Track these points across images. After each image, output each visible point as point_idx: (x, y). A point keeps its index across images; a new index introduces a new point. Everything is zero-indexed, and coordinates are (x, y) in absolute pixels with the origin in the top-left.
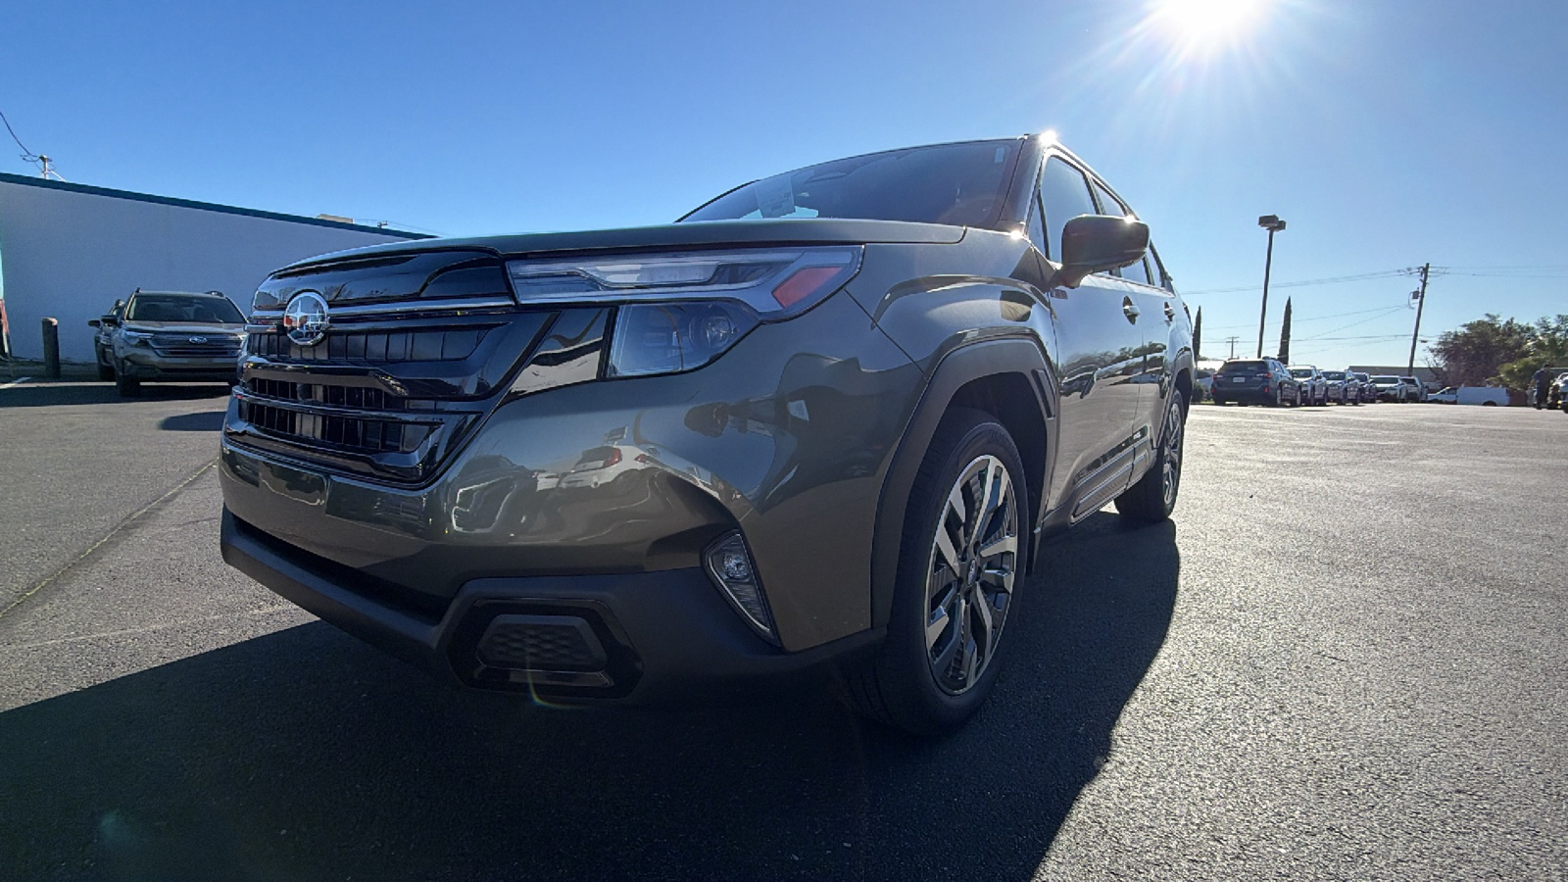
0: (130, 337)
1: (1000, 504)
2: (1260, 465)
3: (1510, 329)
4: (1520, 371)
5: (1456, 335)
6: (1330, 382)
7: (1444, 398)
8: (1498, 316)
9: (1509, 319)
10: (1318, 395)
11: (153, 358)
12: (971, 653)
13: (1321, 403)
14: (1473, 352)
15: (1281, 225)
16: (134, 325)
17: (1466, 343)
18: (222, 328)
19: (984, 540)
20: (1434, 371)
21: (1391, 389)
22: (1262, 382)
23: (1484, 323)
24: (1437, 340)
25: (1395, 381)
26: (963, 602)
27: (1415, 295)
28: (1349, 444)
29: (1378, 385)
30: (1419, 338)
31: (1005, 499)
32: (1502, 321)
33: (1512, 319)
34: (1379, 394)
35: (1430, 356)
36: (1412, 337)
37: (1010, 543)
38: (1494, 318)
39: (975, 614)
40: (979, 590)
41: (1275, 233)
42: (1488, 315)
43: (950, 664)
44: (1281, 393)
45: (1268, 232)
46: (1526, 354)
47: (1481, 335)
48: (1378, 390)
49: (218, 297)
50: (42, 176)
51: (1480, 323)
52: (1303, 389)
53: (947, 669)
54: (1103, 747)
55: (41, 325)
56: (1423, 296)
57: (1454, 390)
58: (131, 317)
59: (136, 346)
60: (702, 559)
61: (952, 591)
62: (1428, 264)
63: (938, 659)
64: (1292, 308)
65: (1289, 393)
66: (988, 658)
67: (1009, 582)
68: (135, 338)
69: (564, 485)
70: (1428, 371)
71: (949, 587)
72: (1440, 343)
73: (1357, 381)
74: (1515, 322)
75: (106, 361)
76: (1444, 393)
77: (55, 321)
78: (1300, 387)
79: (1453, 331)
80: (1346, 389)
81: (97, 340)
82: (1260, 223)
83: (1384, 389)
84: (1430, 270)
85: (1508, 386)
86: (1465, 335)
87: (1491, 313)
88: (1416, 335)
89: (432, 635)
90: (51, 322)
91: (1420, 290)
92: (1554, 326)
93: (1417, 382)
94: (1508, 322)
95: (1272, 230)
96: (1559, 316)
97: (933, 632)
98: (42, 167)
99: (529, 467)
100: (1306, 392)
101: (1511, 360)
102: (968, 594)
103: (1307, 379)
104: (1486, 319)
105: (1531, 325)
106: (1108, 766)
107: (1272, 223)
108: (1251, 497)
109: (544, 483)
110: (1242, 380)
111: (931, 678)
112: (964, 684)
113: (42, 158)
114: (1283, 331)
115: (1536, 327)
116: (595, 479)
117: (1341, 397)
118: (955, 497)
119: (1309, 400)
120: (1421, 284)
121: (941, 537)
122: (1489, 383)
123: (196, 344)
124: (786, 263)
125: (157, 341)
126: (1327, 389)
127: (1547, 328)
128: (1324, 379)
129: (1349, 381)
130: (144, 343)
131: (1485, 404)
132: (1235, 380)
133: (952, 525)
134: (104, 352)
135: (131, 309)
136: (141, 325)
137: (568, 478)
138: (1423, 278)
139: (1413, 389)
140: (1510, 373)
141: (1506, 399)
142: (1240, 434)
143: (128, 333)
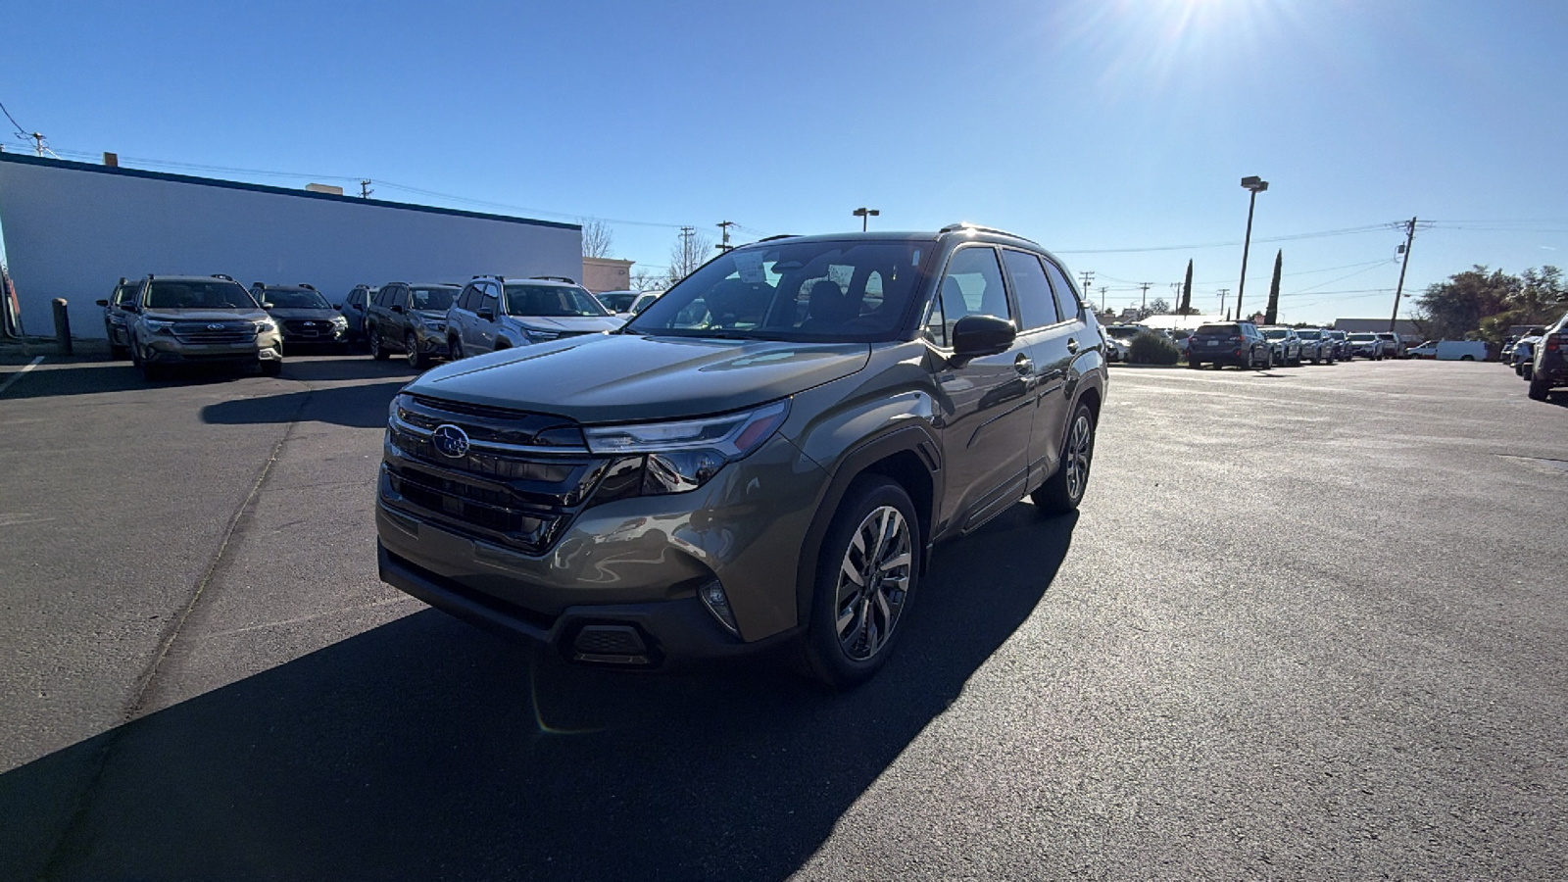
0: (152, 326)
1: (894, 535)
2: (1184, 449)
3: (1498, 280)
4: (1500, 324)
5: (1444, 287)
6: (1305, 342)
7: (1425, 352)
8: (1486, 267)
9: (1497, 270)
10: (1293, 353)
11: (174, 344)
12: (873, 633)
13: (1295, 363)
14: (1458, 304)
15: (1264, 186)
16: (152, 313)
17: (1451, 296)
18: (235, 314)
19: (883, 560)
20: (1418, 324)
21: (1367, 346)
22: (1234, 345)
23: (1471, 274)
24: (1422, 293)
25: (1371, 338)
26: (867, 602)
27: (1401, 249)
28: (1281, 422)
29: (1354, 343)
30: (1403, 292)
31: (899, 531)
32: (1490, 273)
33: (1500, 270)
34: (1354, 351)
35: (1415, 308)
36: (1396, 291)
37: (905, 558)
38: (1482, 269)
39: (876, 610)
40: (880, 594)
41: (1257, 194)
42: (1476, 266)
43: (856, 643)
44: (1253, 356)
45: (1251, 193)
46: (1506, 308)
47: (1468, 287)
48: (1354, 347)
49: (227, 281)
50: (37, 155)
51: (1468, 275)
52: (1276, 350)
53: (854, 646)
54: (955, 692)
55: (51, 304)
56: (1408, 250)
57: (1433, 344)
58: (149, 303)
59: (156, 334)
60: (697, 593)
61: (859, 595)
62: (1415, 219)
63: (846, 640)
64: (1283, 260)
65: (1260, 355)
66: (887, 636)
67: (904, 582)
68: (156, 326)
69: (608, 541)
70: (1411, 325)
71: (856, 593)
72: (1426, 296)
73: (1332, 340)
74: (1502, 273)
75: (116, 339)
76: (1424, 347)
77: (64, 302)
78: (1272, 348)
79: (1440, 283)
80: (1320, 349)
81: (108, 321)
82: (1242, 185)
83: (1360, 346)
84: (1416, 223)
85: (1487, 340)
86: (1451, 287)
87: (1479, 265)
88: (1400, 289)
89: (547, 636)
90: (61, 303)
91: (1406, 244)
92: (1540, 277)
93: (1396, 338)
94: (1496, 273)
95: (1254, 191)
96: (1546, 267)
97: (842, 624)
98: (36, 144)
99: (590, 533)
100: (1279, 353)
101: (1493, 312)
102: (872, 596)
103: (1282, 340)
104: (1474, 271)
105: (1518, 276)
106: (954, 704)
107: (1254, 184)
108: (1157, 485)
109: (598, 540)
110: (1216, 343)
111: (841, 651)
112: (868, 654)
113: (36, 136)
114: (1273, 283)
115: (1522, 278)
116: (629, 536)
117: (1315, 357)
118: (858, 540)
119: (1282, 361)
120: (1407, 238)
121: (847, 566)
122: (1469, 336)
123: (215, 330)
124: (744, 421)
125: (178, 330)
126: (1301, 349)
127: (1533, 280)
128: (1298, 339)
129: (1325, 340)
130: (165, 331)
131: (1463, 359)
132: (1209, 343)
133: (855, 557)
134: (115, 332)
135: (146, 294)
136: (158, 312)
137: (611, 537)
138: (1409, 232)
139: (1390, 345)
140: (1491, 327)
141: (1484, 353)
142: (1184, 411)
143: (150, 322)
